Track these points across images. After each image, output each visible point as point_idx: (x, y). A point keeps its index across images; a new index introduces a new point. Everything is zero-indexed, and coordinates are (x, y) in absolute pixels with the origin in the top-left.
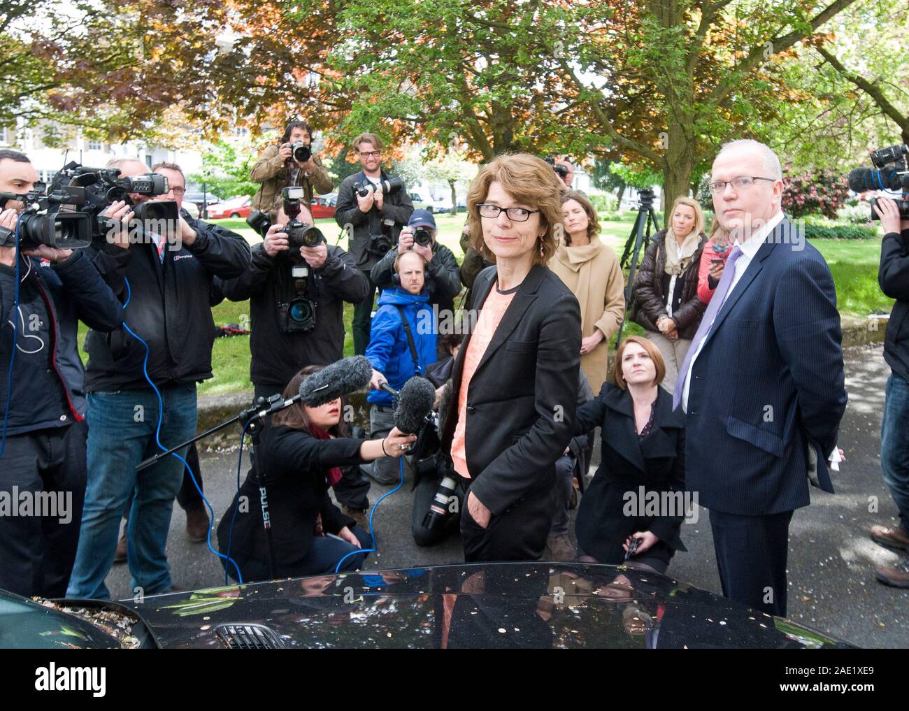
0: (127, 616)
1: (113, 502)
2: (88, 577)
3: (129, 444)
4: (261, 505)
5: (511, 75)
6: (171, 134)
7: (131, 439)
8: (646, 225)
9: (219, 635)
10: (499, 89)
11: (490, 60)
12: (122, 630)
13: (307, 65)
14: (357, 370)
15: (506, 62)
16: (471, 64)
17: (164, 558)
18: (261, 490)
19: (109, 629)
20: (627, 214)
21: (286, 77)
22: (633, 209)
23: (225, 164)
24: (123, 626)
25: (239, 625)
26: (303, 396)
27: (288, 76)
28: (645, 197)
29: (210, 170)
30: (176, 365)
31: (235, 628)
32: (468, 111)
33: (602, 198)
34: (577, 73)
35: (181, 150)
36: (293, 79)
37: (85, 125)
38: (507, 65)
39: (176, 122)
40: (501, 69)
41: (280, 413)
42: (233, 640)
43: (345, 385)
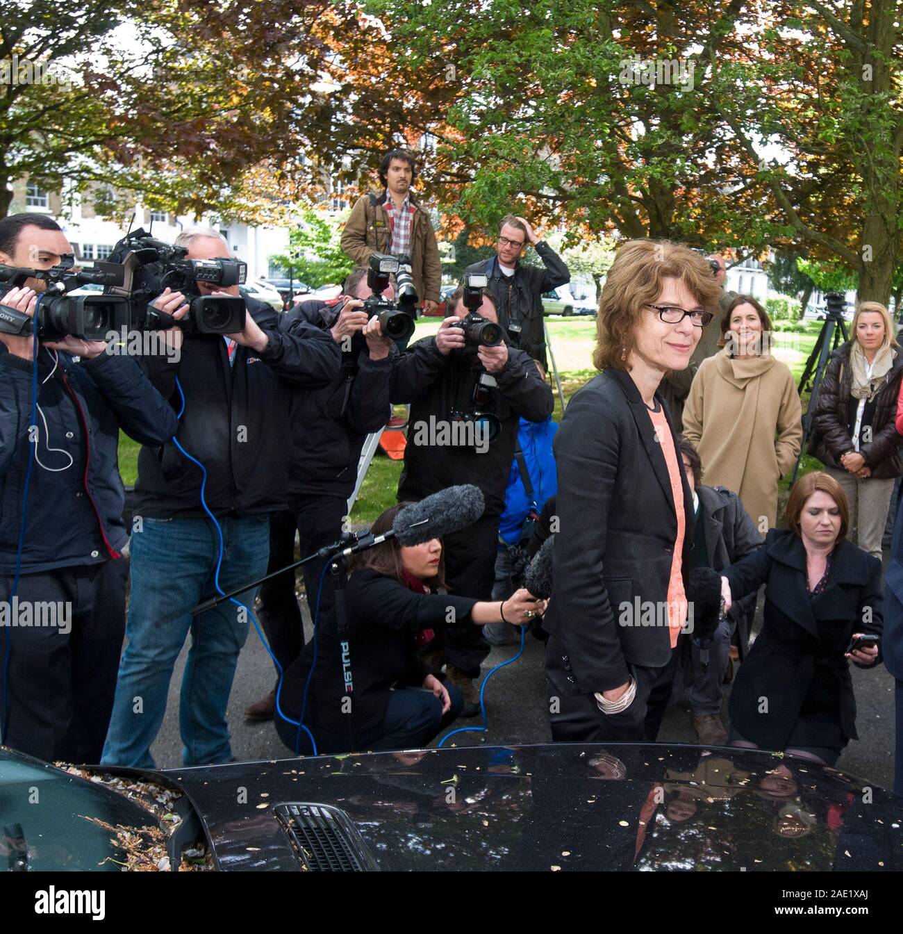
0: (169, 789)
1: (163, 653)
2: (130, 743)
3: (182, 583)
4: (342, 663)
5: (673, 146)
6: (252, 205)
7: (185, 577)
8: (833, 339)
9: (279, 816)
10: (660, 163)
11: (648, 126)
12: (161, 805)
13: (421, 125)
14: (465, 503)
15: (668, 129)
16: (625, 129)
17: (225, 725)
18: (343, 644)
19: (146, 804)
20: (813, 324)
21: (395, 138)
22: (820, 318)
23: (317, 244)
24: (162, 800)
25: (304, 804)
26: (397, 532)
27: (397, 137)
28: (833, 303)
29: (298, 251)
30: (240, 492)
31: (298, 807)
32: (620, 188)
33: (782, 303)
34: (756, 146)
35: (264, 225)
36: (404, 141)
37: (147, 191)
38: (669, 133)
39: (257, 190)
40: (662, 137)
41: (364, 553)
42: (295, 822)
43: (449, 520)
